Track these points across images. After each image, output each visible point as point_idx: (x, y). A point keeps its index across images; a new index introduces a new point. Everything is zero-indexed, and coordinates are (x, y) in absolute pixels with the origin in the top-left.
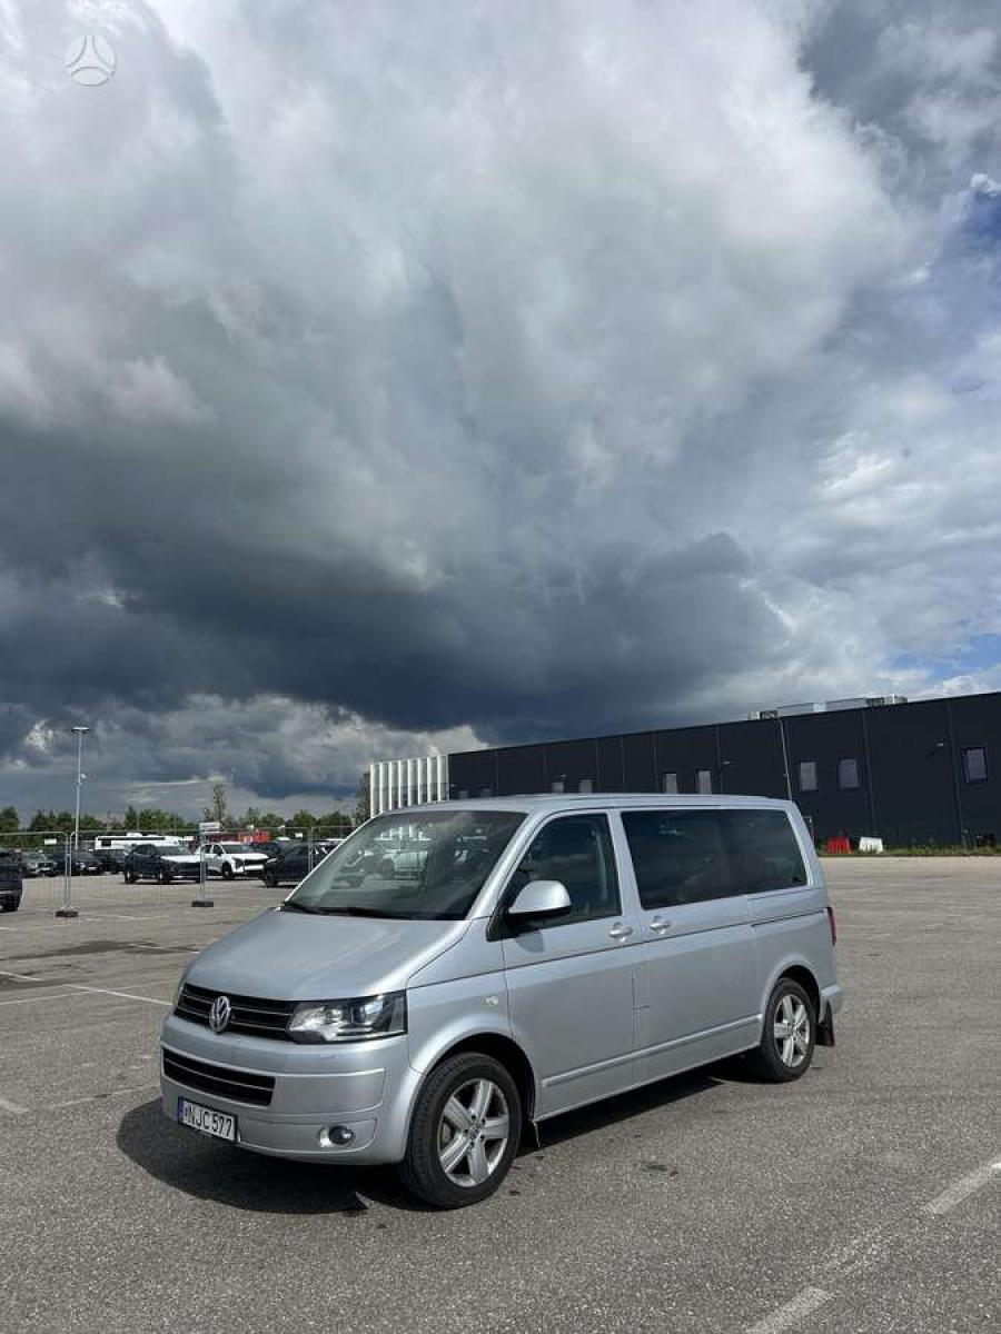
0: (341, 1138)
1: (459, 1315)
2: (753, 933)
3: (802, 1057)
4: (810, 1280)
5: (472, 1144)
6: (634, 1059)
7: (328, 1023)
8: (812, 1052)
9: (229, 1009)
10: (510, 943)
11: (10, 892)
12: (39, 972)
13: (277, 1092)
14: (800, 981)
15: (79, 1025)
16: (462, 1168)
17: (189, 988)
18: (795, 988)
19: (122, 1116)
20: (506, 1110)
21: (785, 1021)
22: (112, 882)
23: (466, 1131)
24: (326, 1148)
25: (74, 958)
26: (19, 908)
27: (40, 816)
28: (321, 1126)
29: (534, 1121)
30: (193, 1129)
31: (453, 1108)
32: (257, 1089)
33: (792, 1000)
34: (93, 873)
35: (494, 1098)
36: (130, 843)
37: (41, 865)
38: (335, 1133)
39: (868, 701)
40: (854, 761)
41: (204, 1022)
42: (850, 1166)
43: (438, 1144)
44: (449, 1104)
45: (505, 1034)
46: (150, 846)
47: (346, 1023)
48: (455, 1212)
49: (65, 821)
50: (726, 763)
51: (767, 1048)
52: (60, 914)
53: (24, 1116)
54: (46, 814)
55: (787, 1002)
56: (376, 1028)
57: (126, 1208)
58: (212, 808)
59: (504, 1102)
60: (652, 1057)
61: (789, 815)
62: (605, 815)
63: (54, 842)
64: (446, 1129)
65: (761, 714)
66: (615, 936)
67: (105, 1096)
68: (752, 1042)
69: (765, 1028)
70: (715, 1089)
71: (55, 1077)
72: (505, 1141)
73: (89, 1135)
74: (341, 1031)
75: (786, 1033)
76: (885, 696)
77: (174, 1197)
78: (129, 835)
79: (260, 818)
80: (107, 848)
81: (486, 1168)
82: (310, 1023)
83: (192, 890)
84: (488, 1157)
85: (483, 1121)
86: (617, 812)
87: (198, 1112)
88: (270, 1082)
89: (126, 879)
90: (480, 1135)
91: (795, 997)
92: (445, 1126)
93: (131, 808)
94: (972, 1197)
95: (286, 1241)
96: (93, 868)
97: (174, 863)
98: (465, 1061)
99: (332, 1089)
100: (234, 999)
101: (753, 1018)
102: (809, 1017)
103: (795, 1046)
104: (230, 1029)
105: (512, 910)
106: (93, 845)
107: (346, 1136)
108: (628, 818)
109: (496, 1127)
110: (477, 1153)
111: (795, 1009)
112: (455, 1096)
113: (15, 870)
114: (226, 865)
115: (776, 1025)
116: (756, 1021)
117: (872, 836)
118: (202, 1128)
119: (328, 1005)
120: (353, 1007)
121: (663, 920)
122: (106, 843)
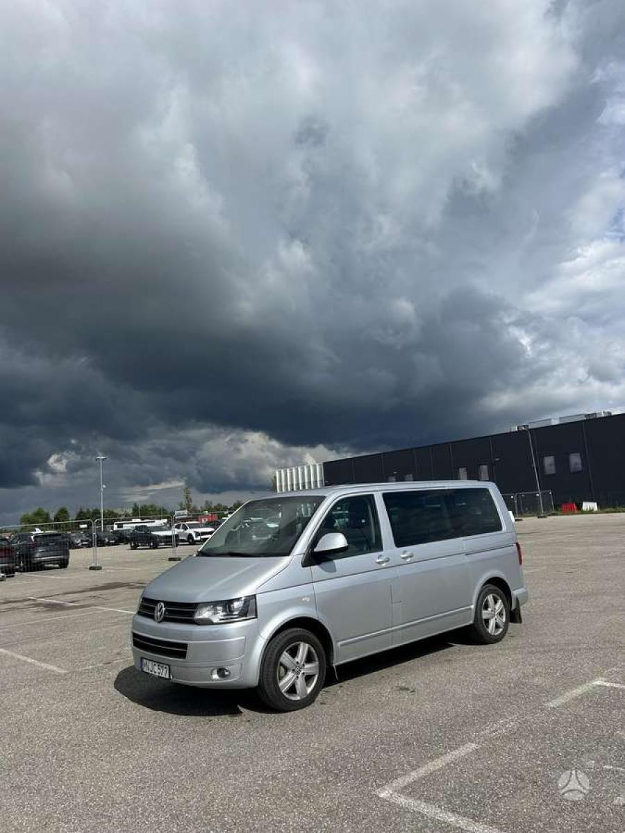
0: (224, 674)
1: (281, 760)
2: (467, 559)
3: (501, 630)
4: (470, 739)
5: (297, 677)
6: (393, 631)
7: (215, 613)
8: (508, 626)
9: (164, 609)
10: (315, 568)
11: (62, 557)
12: (78, 601)
13: (189, 652)
14: (499, 586)
15: (98, 628)
16: (292, 690)
17: (145, 600)
18: (496, 590)
19: (118, 673)
20: (317, 659)
21: (490, 609)
22: (124, 549)
23: (294, 670)
24: (216, 680)
25: (98, 593)
26: (69, 566)
27: (81, 512)
28: (212, 668)
29: (334, 665)
30: (148, 674)
31: (285, 658)
32: (178, 650)
33: (494, 597)
34: (113, 544)
35: (309, 652)
36: (135, 525)
37: (82, 541)
38: (221, 671)
39: (586, 416)
40: (579, 454)
41: (152, 617)
42: (512, 685)
43: (278, 678)
44: (283, 656)
45: (314, 618)
46: (145, 526)
47: (224, 613)
48: (288, 713)
49: (96, 513)
50: (497, 459)
51: (478, 624)
52: (91, 568)
53: (65, 675)
54: (85, 510)
55: (490, 598)
56: (241, 615)
57: (116, 716)
58: (184, 502)
59: (316, 655)
60: (404, 630)
61: (491, 491)
62: (373, 495)
63: (85, 526)
64: (282, 669)
65: (518, 428)
66: (379, 563)
67: (109, 663)
68: (469, 621)
69: (476, 613)
70: (450, 649)
71: (83, 655)
72: (317, 676)
73: (99, 683)
74: (223, 618)
75: (491, 616)
76: (597, 412)
77: (141, 710)
78: (133, 521)
79: (213, 507)
80: (121, 529)
81: (306, 691)
82: (205, 614)
83: (168, 552)
84: (307, 685)
85: (303, 665)
86: (380, 493)
87: (150, 664)
88: (185, 646)
89: (131, 547)
90: (301, 673)
91: (495, 595)
92: (282, 668)
93: (135, 504)
94: (576, 699)
95: (197, 729)
96: (113, 542)
97: (158, 536)
98: (292, 632)
99: (219, 648)
100: (167, 604)
101: (468, 607)
102: (505, 607)
103: (496, 623)
104: (165, 620)
105: (315, 550)
106: (113, 527)
107: (227, 673)
108: (387, 497)
109: (310, 668)
110: (300, 683)
111: (496, 602)
112: (287, 652)
113: (64, 543)
114: (190, 536)
115: (484, 612)
116: (470, 609)
117: (592, 501)
118: (153, 673)
119: (214, 604)
120: (227, 604)
121: (408, 553)
122: (120, 526)
